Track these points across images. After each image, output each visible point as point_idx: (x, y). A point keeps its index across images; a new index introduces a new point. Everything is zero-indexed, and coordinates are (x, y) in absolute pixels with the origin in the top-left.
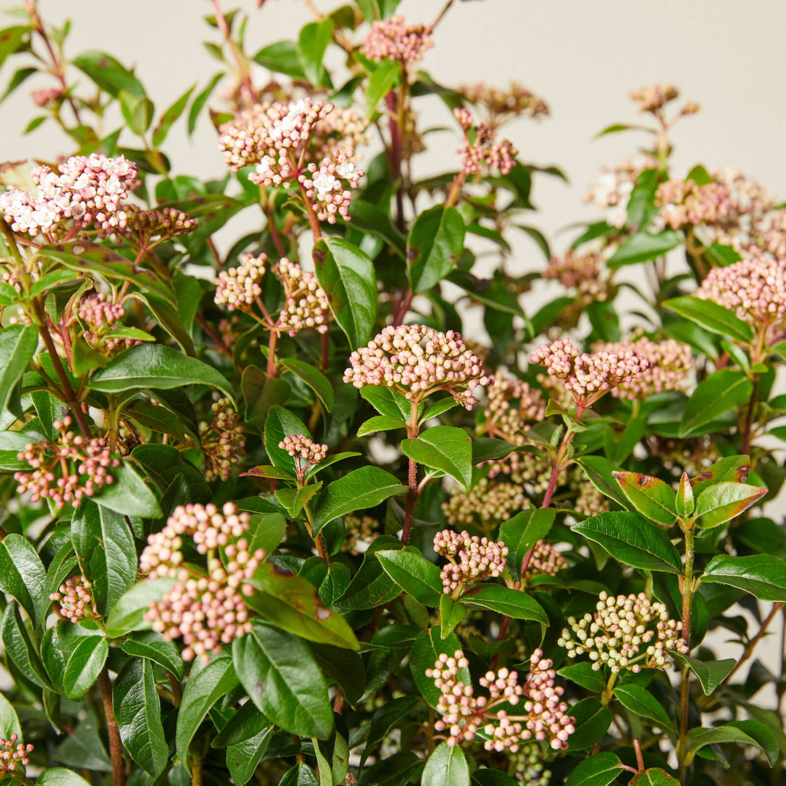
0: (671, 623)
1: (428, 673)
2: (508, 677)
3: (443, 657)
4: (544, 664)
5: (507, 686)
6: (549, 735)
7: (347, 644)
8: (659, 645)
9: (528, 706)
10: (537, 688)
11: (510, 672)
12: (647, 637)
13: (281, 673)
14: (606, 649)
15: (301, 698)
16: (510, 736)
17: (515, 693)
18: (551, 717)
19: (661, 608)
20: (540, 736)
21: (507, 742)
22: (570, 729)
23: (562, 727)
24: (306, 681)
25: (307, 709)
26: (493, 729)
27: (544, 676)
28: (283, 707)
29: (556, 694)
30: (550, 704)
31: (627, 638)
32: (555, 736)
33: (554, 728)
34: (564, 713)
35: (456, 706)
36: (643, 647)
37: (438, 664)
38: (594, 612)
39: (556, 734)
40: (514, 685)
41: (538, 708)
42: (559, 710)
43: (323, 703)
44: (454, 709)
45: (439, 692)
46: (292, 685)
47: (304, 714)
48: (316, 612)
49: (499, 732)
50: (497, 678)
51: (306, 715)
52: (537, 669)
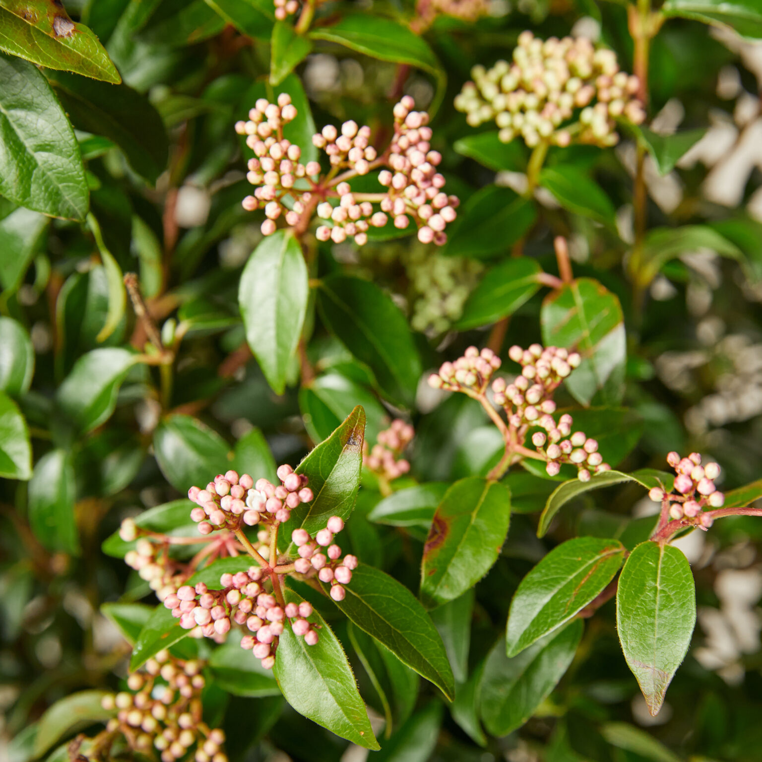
0: (621, 79)
1: (240, 127)
2: (356, 135)
3: (261, 104)
4: (415, 119)
5: (353, 146)
6: (415, 222)
7: (100, 74)
8: (601, 109)
9: (383, 177)
10: (403, 153)
11: (359, 126)
12: (583, 97)
13: (11, 120)
14: (523, 110)
15: (41, 157)
16: (355, 221)
17: (364, 158)
18: (418, 195)
19: (607, 59)
20: (401, 222)
21: (349, 229)
22: (448, 214)
23: (436, 211)
24: (47, 131)
25: (49, 173)
26: (330, 209)
27: (413, 136)
28: (14, 170)
29: (429, 161)
30: (416, 176)
31: (554, 97)
32: (425, 223)
33: (424, 212)
34: (441, 190)
35: (275, 174)
36: (577, 111)
37: (254, 114)
38: (510, 60)
39: (428, 220)
40: (364, 146)
41: (398, 181)
42: (432, 185)
43: (72, 165)
44: (271, 179)
45: (252, 154)
46: (26, 139)
47: (45, 182)
48: (54, 25)
49: (338, 214)
50: (339, 134)
51: (47, 183)
52: (404, 126)
